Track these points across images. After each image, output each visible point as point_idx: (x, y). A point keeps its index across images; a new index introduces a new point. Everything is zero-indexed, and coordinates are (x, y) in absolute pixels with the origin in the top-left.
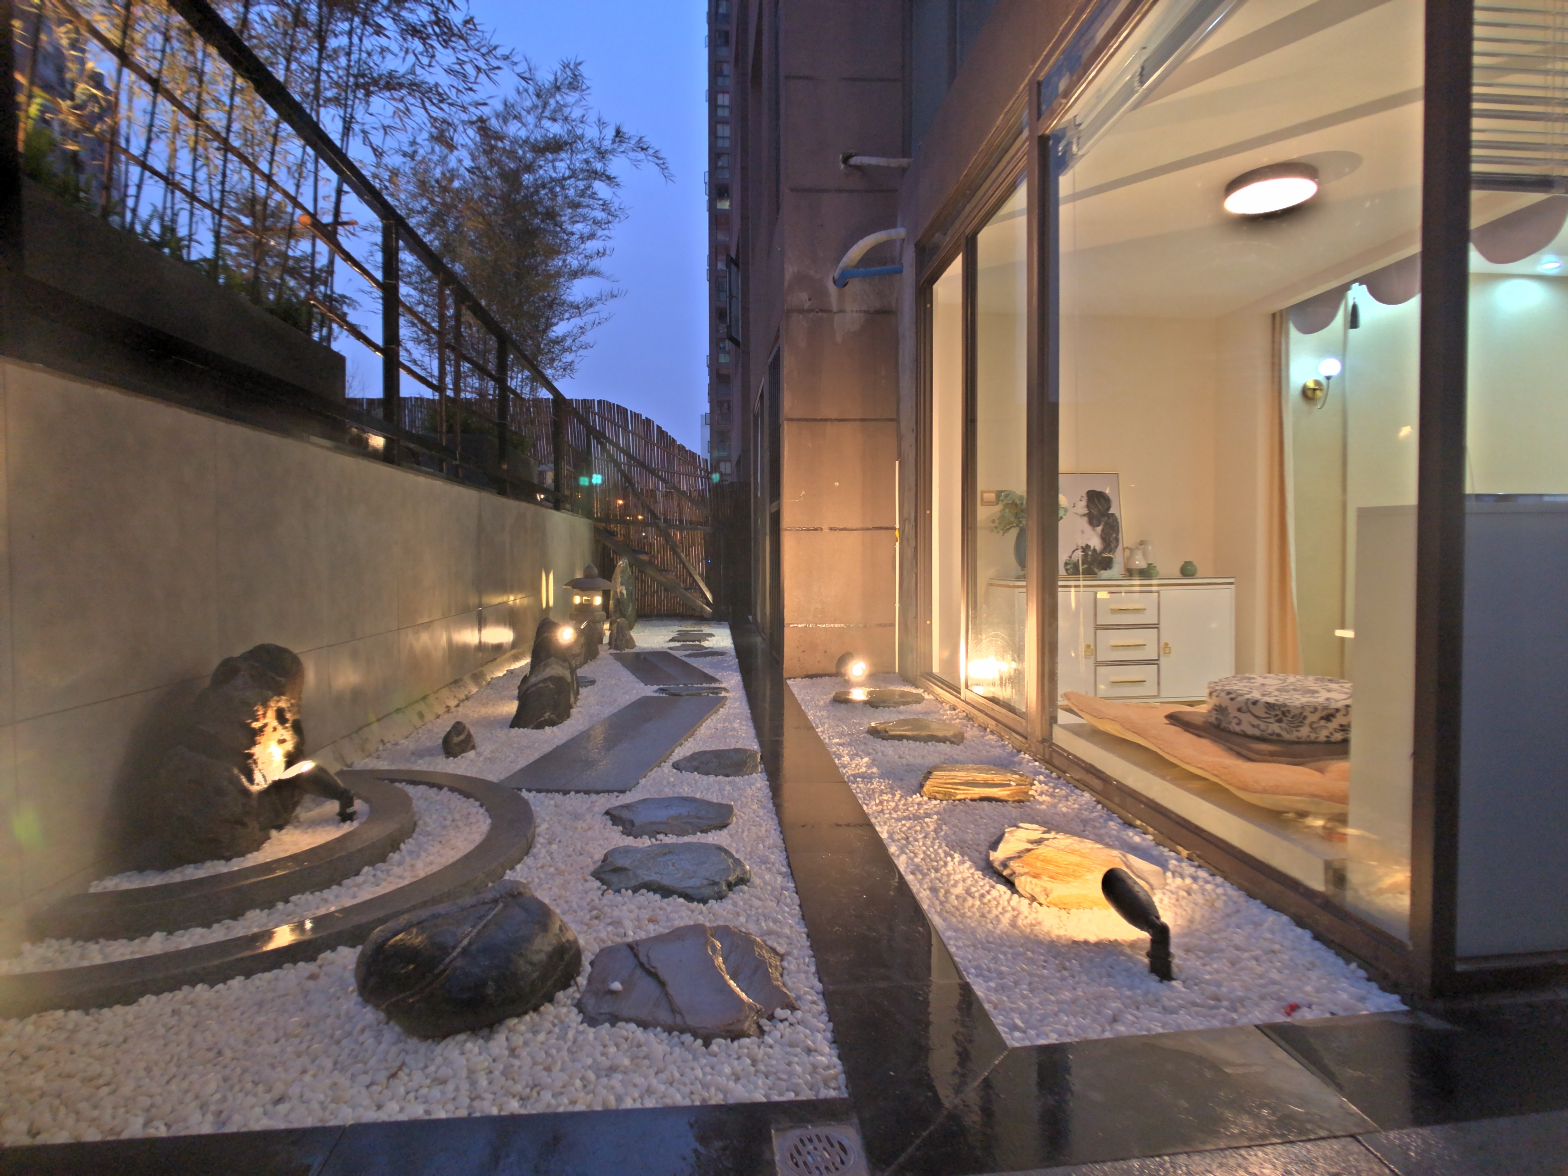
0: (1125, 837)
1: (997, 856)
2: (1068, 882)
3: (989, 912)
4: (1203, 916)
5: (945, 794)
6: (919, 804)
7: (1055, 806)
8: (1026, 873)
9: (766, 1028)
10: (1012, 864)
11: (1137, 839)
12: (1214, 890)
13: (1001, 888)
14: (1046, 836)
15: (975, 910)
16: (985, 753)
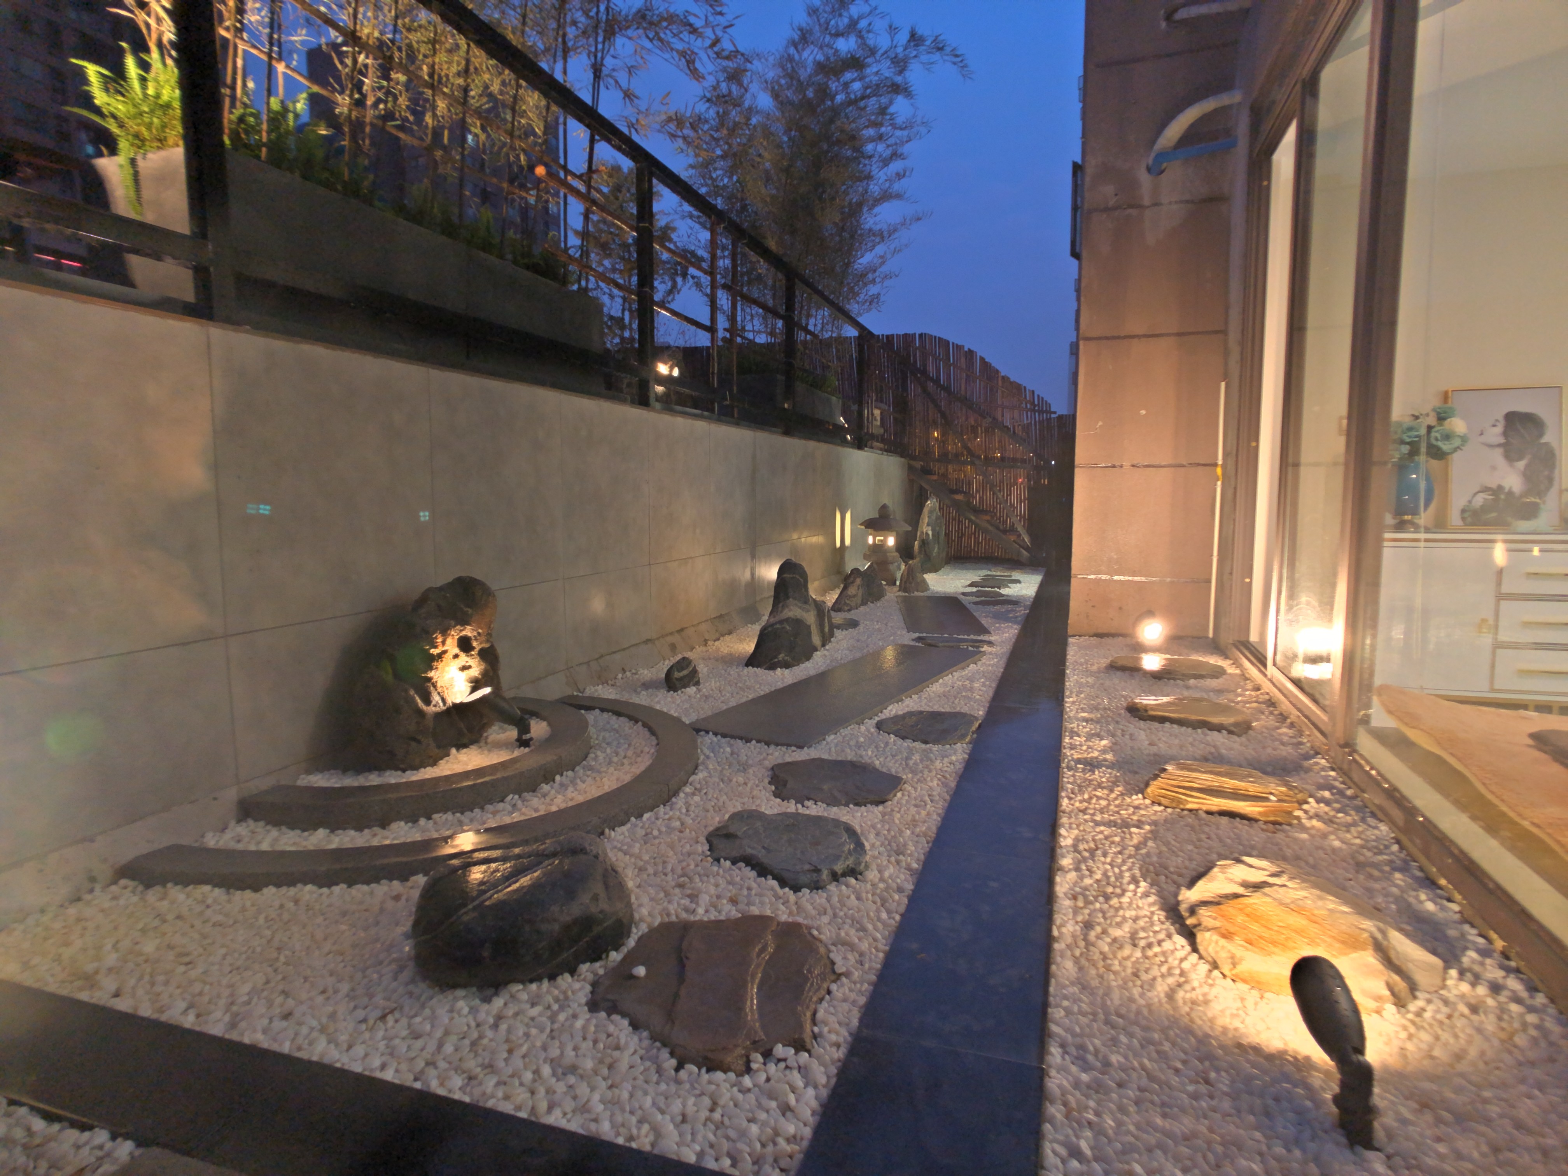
0: (1412, 900)
1: (1189, 896)
2: (1270, 954)
3: (1147, 971)
4: (1482, 1053)
5: (1173, 800)
6: (1137, 808)
7: (1325, 836)
8: (1214, 929)
9: (754, 1066)
10: (1203, 912)
11: (1430, 906)
12: (1522, 1015)
13: (1180, 941)
14: (1272, 880)
15: (1129, 964)
16: (1269, 750)
